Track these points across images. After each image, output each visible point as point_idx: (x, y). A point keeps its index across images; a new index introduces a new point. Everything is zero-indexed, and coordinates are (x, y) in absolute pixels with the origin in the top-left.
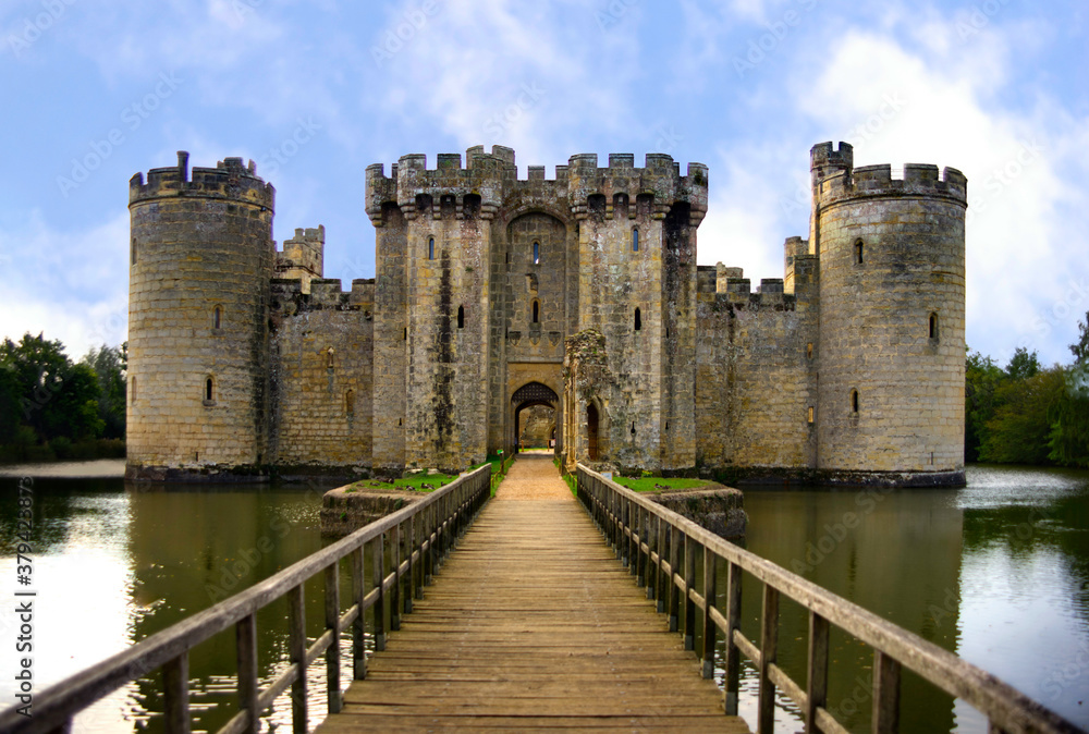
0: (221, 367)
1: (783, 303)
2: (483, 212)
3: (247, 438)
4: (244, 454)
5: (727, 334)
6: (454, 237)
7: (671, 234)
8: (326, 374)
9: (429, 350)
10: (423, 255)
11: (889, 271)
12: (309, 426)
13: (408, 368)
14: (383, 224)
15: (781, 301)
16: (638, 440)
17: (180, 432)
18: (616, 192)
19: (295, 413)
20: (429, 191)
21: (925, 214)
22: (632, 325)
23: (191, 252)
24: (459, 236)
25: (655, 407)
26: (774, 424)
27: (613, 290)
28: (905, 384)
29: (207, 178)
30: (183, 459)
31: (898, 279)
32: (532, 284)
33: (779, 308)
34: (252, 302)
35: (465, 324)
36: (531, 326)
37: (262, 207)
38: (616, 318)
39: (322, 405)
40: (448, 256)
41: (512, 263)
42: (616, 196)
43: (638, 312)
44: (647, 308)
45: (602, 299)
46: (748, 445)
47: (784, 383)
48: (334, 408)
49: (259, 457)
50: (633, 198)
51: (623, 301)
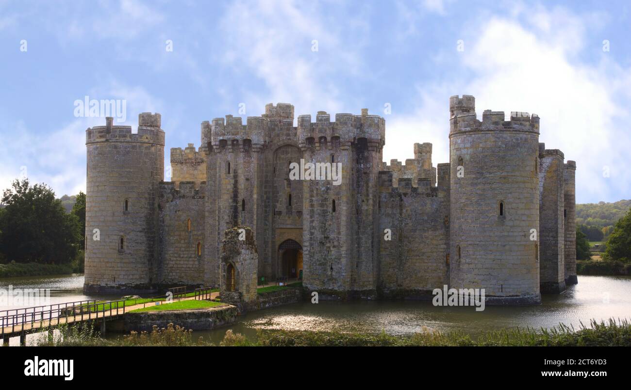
0: (128, 232)
1: (431, 192)
2: (254, 148)
3: (143, 269)
4: (141, 278)
5: (398, 211)
6: (239, 162)
7: (358, 155)
8: (187, 234)
9: (227, 223)
10: (224, 172)
11: (474, 176)
12: (178, 262)
13: (217, 233)
14: (210, 153)
15: (429, 191)
16: (334, 273)
17: (106, 266)
18: (320, 136)
19: (171, 255)
20: (226, 137)
21: (495, 141)
22: (330, 209)
23: (112, 171)
24: (242, 161)
25: (343, 255)
26: (426, 264)
27: (320, 189)
28: (483, 243)
29: (120, 131)
30: (108, 281)
31: (479, 181)
32: (288, 184)
33: (428, 195)
34: (147, 196)
35: (245, 209)
36: (287, 208)
37: (152, 144)
38: (322, 205)
39: (185, 251)
40: (237, 172)
41: (277, 173)
42: (321, 138)
43: (334, 201)
44: (339, 200)
45: (315, 195)
46: (411, 277)
47: (431, 239)
48: (191, 252)
49: (151, 280)
50: (329, 139)
51: (325, 196)
